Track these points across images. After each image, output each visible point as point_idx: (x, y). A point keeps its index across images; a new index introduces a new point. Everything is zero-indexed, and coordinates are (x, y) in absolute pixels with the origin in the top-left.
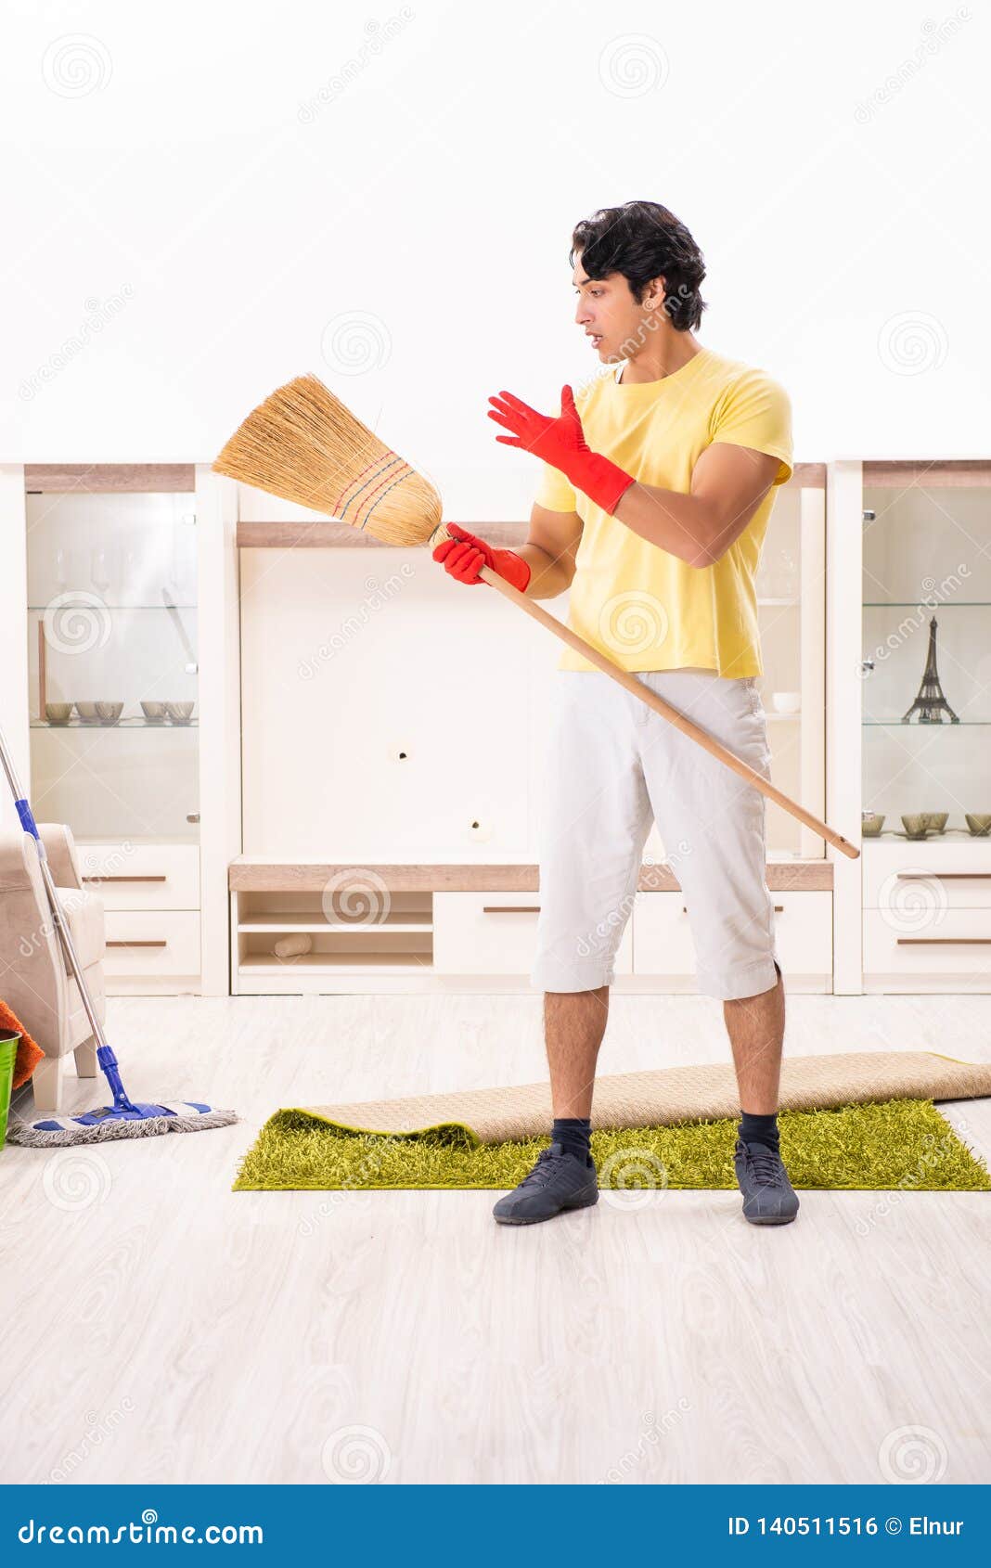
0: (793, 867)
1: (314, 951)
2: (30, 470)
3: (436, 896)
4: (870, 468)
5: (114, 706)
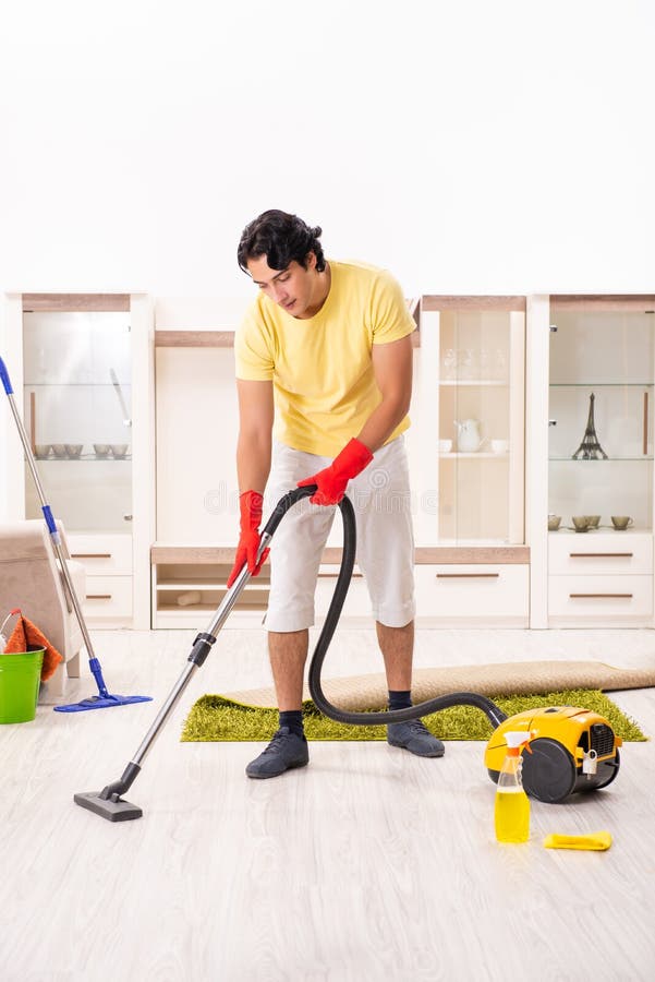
0: (505, 549)
1: (201, 602)
2: (25, 297)
4: (554, 299)
5: (76, 447)
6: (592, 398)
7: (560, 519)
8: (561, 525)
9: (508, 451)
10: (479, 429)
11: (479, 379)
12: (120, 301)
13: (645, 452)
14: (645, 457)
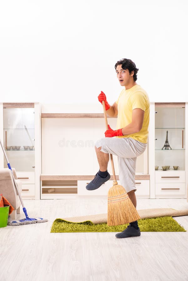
0: (143, 175)
1: (55, 191)
3: (78, 181)
4: (156, 104)
5: (19, 147)
6: (167, 132)
7: (158, 167)
12: (31, 105)
13: (183, 147)
14: (183, 149)
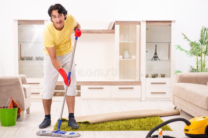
0: (135, 82)
1: (62, 94)
2: (19, 21)
3: (81, 86)
4: (147, 22)
5: (31, 57)
6: (156, 46)
8: (149, 76)
9: (136, 58)
10: (129, 53)
11: (129, 41)
12: (42, 22)
13: (169, 58)
14: (169, 60)
